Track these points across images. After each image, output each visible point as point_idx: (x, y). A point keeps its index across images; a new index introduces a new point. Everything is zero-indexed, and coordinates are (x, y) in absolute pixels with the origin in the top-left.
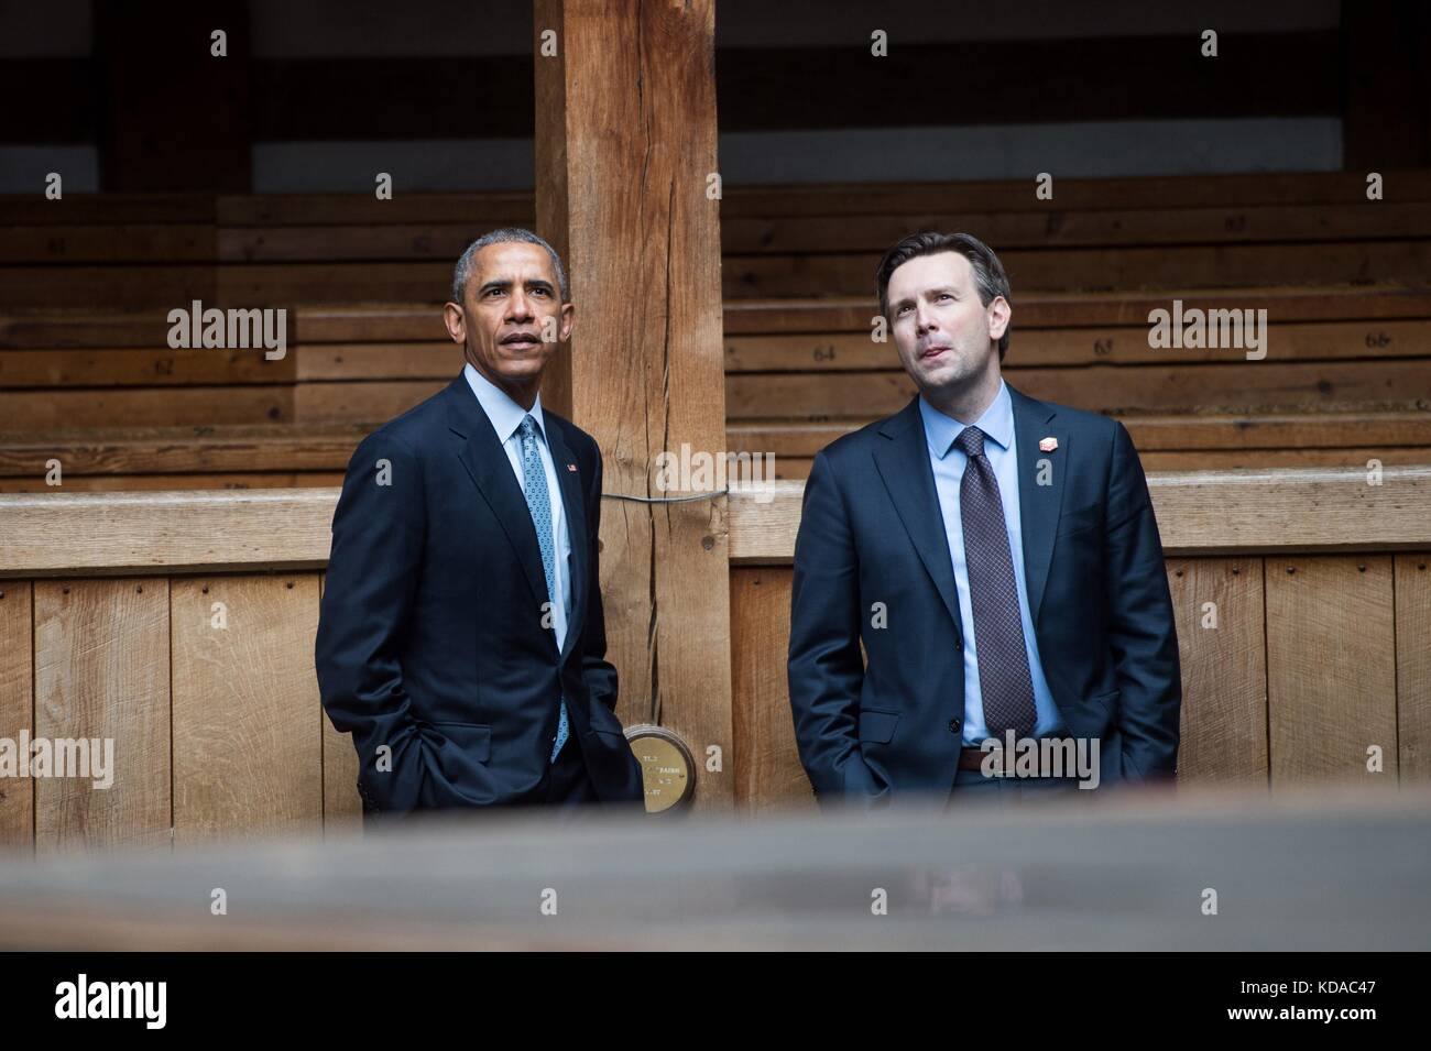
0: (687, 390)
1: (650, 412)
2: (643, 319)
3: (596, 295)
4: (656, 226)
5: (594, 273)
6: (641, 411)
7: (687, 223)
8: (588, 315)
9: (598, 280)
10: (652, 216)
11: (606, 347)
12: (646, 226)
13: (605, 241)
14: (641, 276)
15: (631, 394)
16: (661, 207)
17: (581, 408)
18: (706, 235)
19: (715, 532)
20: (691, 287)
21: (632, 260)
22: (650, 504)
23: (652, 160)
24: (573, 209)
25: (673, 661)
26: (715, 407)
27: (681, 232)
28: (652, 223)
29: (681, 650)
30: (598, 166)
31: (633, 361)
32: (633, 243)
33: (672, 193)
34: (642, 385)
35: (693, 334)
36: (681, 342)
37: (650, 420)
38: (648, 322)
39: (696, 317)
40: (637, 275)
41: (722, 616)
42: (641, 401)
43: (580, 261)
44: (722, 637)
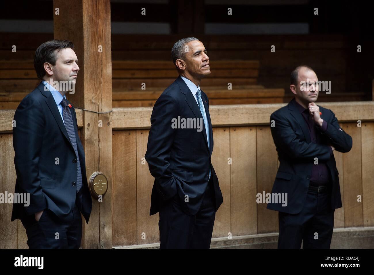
0: (105, 84)
1: (99, 89)
2: (97, 65)
3: (89, 59)
4: (100, 41)
5: (88, 53)
6: (97, 89)
7: (105, 40)
8: (87, 64)
9: (89, 54)
10: (99, 38)
11: (91, 72)
12: (98, 41)
13: (90, 44)
14: (97, 54)
15: (95, 85)
16: (100, 36)
17: (86, 88)
18: (109, 44)
19: (110, 121)
20: (106, 57)
21: (95, 50)
22: (99, 113)
23: (99, 23)
24: (84, 36)
25: (102, 155)
26: (110, 88)
27: (104, 43)
28: (99, 40)
29: (103, 152)
30: (89, 25)
31: (96, 76)
32: (95, 45)
33: (103, 32)
34: (97, 83)
35: (106, 69)
36: (104, 71)
37: (99, 92)
38: (98, 66)
39: (107, 65)
40: (96, 53)
41: (110, 144)
42: (97, 87)
43: (86, 50)
44: (111, 149)
